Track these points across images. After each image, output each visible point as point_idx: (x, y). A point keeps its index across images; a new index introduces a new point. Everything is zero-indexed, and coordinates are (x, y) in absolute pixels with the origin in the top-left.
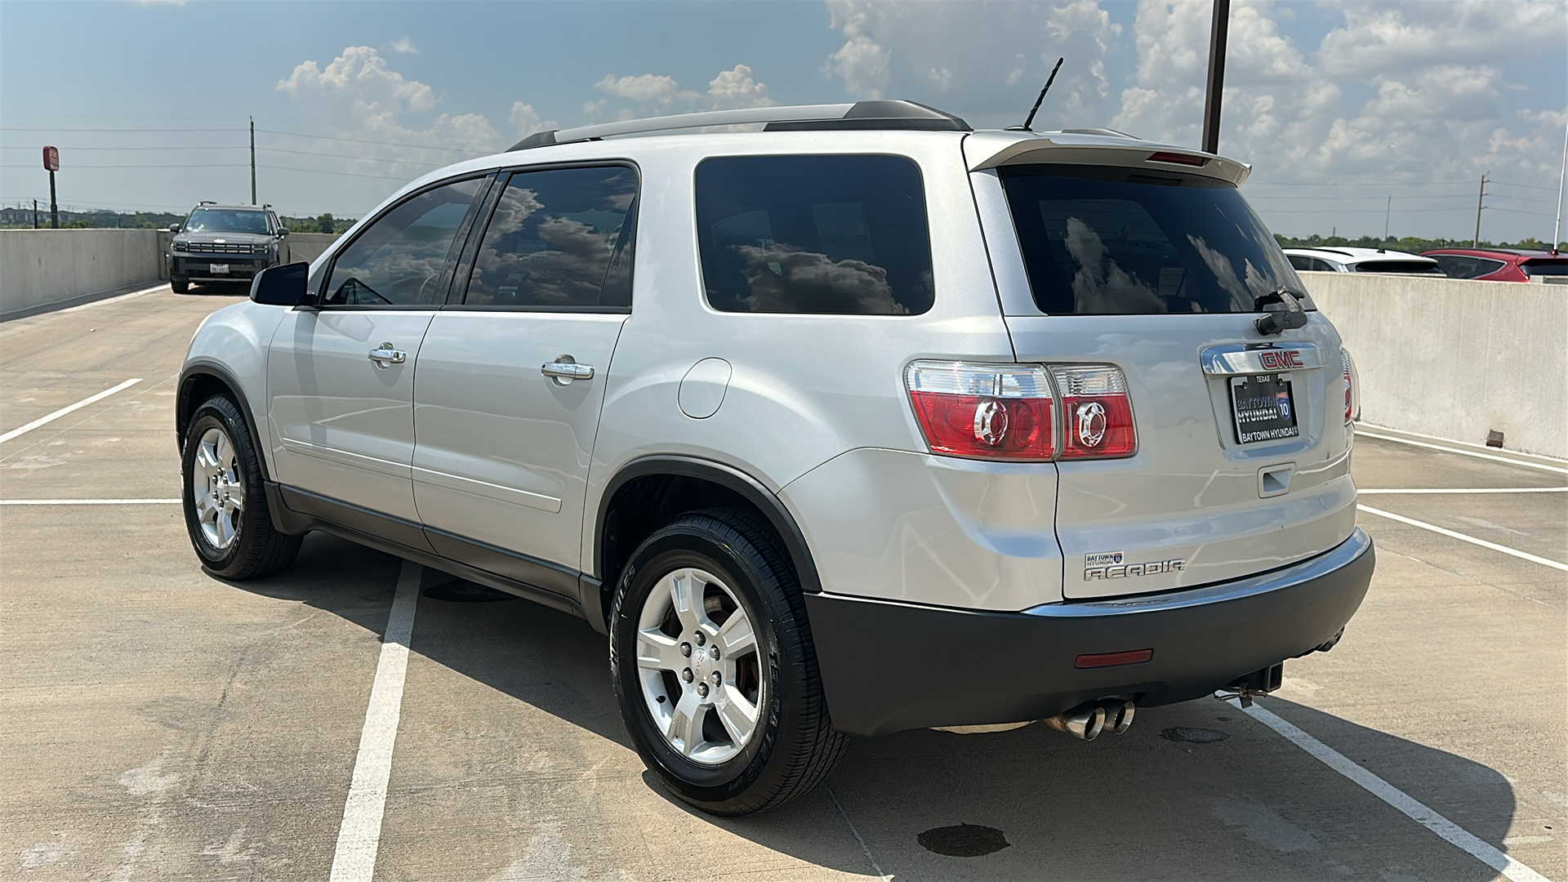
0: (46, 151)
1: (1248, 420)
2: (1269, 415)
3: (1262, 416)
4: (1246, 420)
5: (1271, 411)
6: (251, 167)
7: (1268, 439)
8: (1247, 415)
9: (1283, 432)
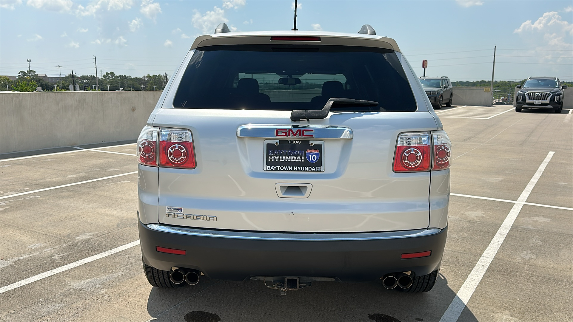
0: (424, 62)
1: (277, 160)
2: (296, 160)
3: (291, 159)
4: (275, 160)
5: (299, 158)
6: (493, 63)
8: (277, 158)
9: (306, 168)
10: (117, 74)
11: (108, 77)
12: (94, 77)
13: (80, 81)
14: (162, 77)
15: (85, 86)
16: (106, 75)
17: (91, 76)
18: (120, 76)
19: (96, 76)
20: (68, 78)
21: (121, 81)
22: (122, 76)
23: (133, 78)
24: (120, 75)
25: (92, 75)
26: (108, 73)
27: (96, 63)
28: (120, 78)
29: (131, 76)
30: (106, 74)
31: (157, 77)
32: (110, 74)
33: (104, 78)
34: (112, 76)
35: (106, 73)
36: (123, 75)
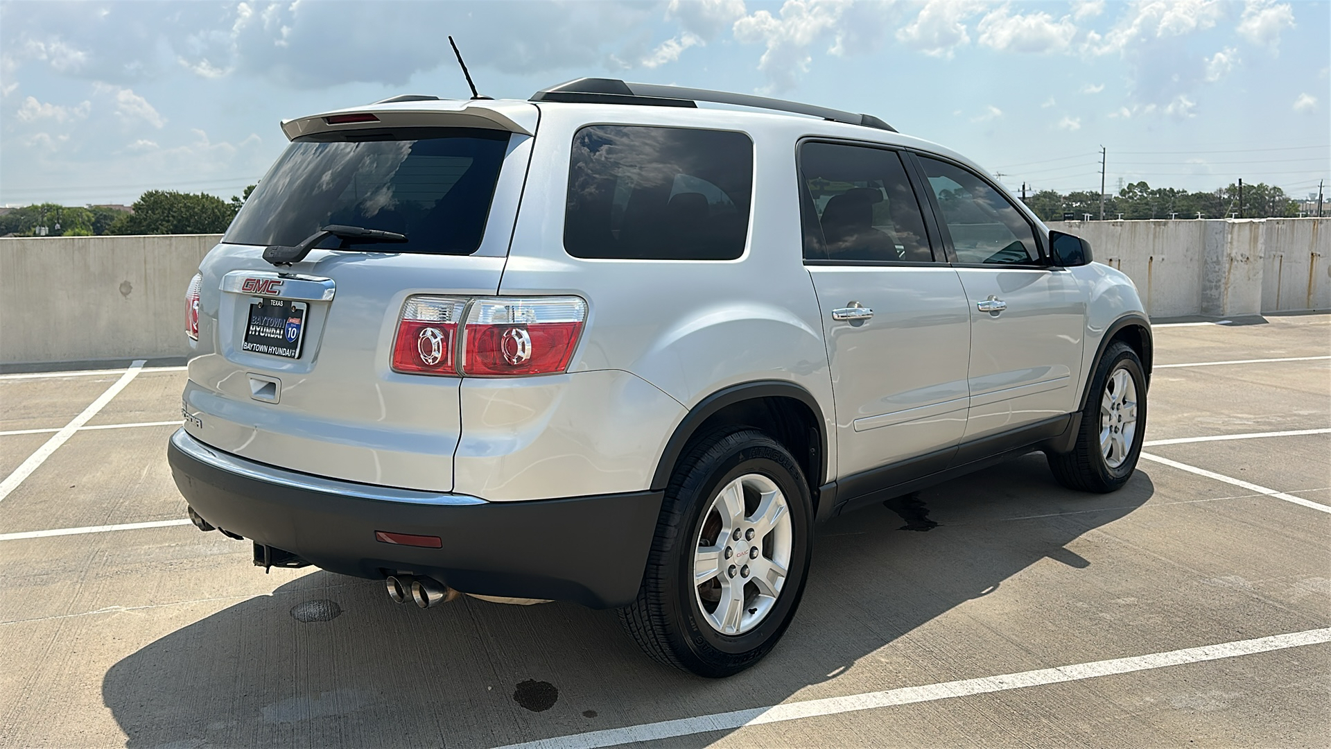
1: (257, 333)
2: (276, 334)
3: (270, 333)
4: (255, 333)
5: (278, 332)
7: (265, 353)
8: (258, 329)
9: (281, 351)
10: (1153, 186)
11: (1131, 194)
12: (1097, 194)
13: (1064, 205)
14: (1267, 189)
15: (1066, 215)
16: (1127, 190)
17: (1092, 192)
18: (1159, 191)
19: (1100, 193)
20: (1038, 199)
21: (1159, 202)
22: (1165, 190)
23: (1190, 194)
24: (1160, 189)
25: (1094, 191)
26: (1132, 184)
27: (1104, 163)
28: (1158, 196)
29: (1185, 190)
30: (1128, 188)
31: (1254, 191)
32: (1136, 187)
33: (1122, 196)
34: (1140, 192)
35: (1127, 185)
36: (1168, 189)
